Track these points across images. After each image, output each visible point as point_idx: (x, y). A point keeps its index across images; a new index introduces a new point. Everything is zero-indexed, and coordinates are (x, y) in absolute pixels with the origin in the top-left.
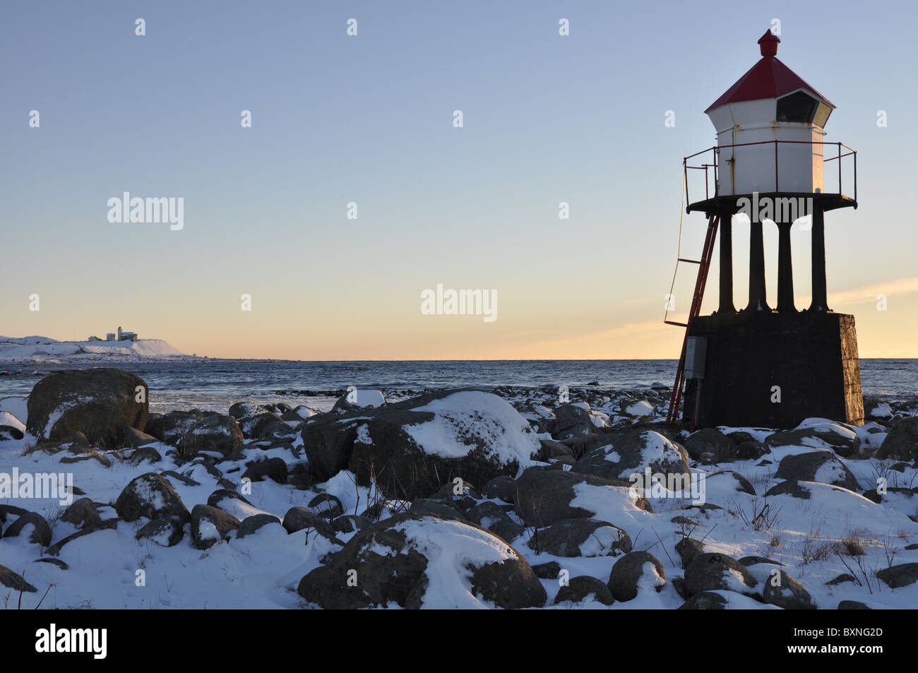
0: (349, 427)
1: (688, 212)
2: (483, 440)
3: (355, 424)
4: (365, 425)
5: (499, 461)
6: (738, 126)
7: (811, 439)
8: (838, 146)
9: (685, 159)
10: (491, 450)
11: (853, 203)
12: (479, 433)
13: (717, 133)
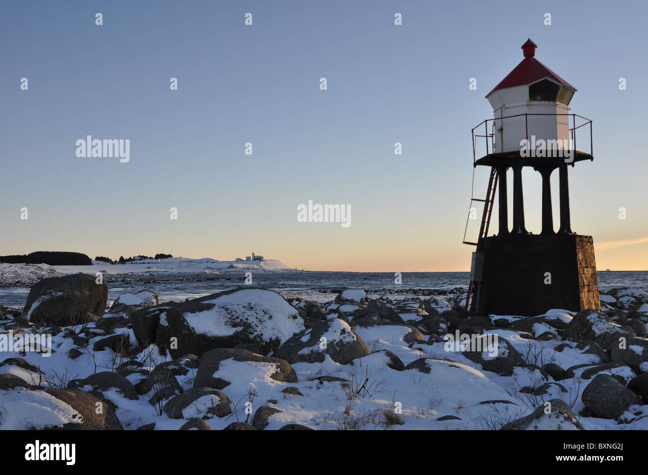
0: (153, 314)
1: (475, 166)
2: (250, 324)
3: (158, 312)
4: (165, 313)
5: (262, 339)
6: (504, 105)
7: (540, 324)
8: (572, 116)
9: (473, 130)
10: (255, 331)
11: (590, 157)
12: (247, 319)
13: (493, 111)
